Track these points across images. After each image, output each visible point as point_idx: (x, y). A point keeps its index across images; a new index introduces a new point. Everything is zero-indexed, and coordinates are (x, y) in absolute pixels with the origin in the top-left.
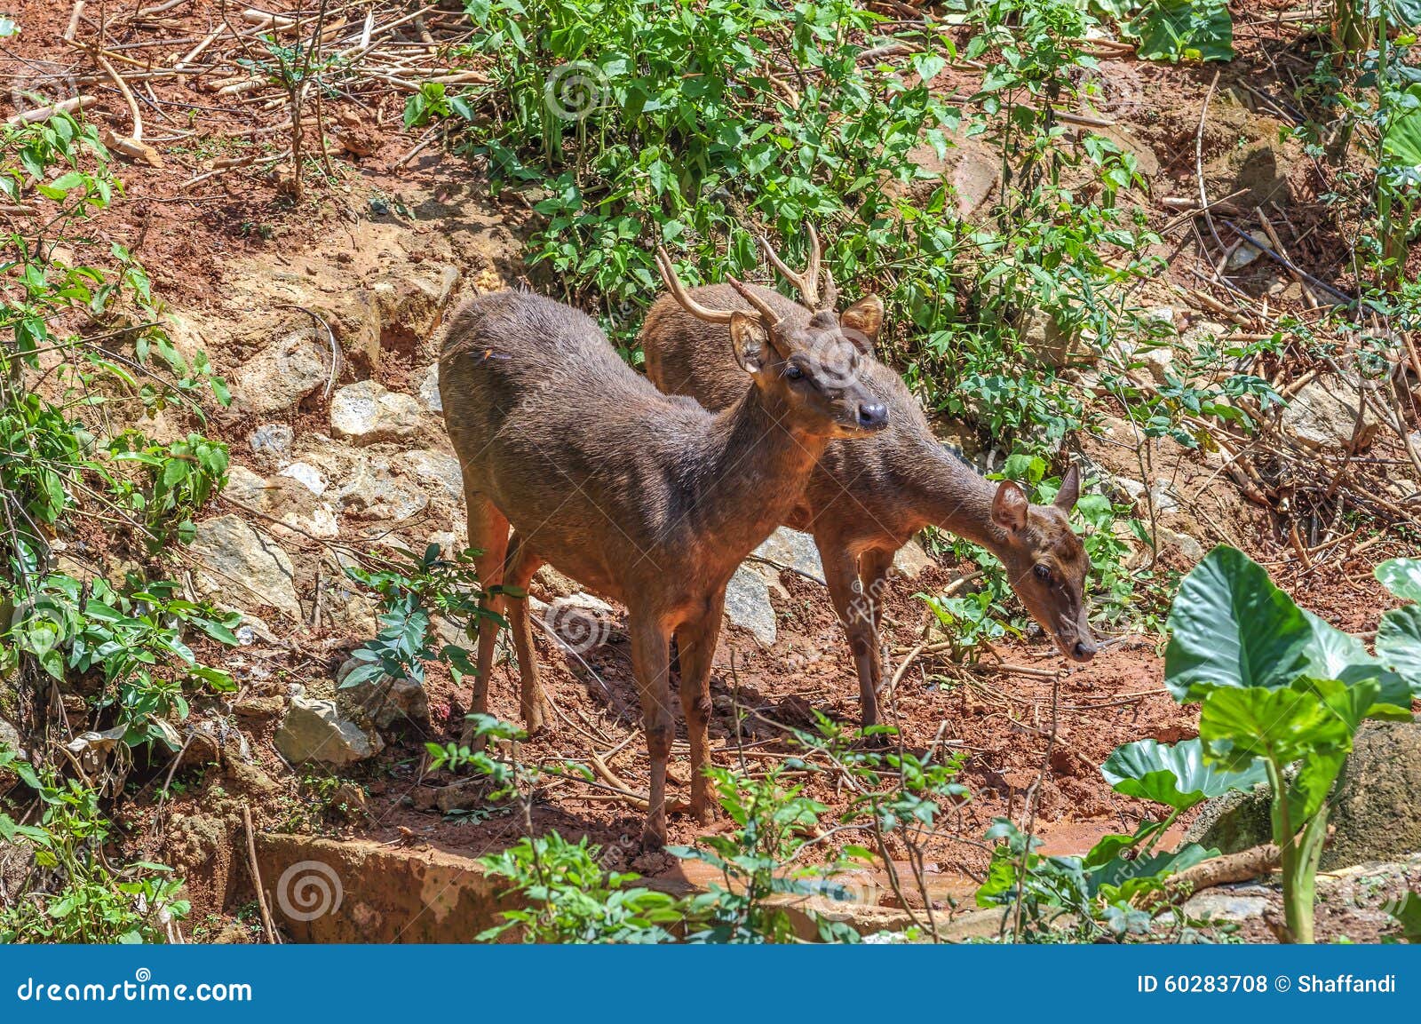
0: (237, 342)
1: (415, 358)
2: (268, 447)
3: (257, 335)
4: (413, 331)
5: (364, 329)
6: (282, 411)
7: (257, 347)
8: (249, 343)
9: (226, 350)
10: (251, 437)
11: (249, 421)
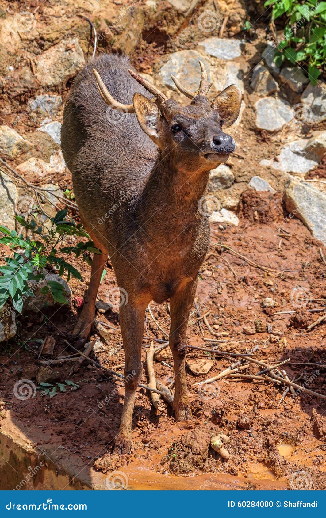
0: (42, 38)
1: (166, 47)
2: (41, 109)
3: (54, 36)
4: (165, 32)
5: (125, 34)
6: (55, 86)
7: (53, 43)
8: (48, 40)
9: (35, 43)
10: (31, 102)
11: (31, 93)
